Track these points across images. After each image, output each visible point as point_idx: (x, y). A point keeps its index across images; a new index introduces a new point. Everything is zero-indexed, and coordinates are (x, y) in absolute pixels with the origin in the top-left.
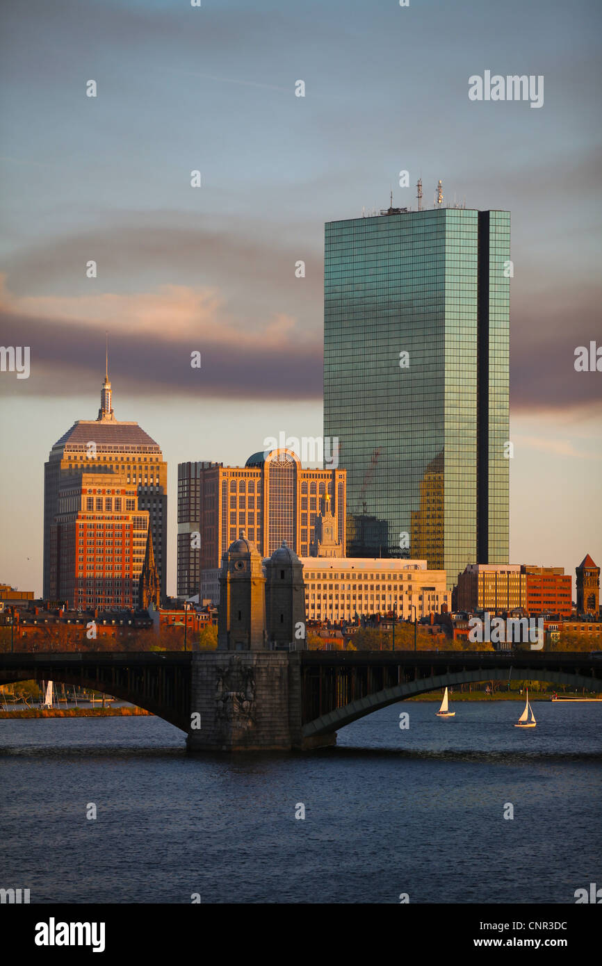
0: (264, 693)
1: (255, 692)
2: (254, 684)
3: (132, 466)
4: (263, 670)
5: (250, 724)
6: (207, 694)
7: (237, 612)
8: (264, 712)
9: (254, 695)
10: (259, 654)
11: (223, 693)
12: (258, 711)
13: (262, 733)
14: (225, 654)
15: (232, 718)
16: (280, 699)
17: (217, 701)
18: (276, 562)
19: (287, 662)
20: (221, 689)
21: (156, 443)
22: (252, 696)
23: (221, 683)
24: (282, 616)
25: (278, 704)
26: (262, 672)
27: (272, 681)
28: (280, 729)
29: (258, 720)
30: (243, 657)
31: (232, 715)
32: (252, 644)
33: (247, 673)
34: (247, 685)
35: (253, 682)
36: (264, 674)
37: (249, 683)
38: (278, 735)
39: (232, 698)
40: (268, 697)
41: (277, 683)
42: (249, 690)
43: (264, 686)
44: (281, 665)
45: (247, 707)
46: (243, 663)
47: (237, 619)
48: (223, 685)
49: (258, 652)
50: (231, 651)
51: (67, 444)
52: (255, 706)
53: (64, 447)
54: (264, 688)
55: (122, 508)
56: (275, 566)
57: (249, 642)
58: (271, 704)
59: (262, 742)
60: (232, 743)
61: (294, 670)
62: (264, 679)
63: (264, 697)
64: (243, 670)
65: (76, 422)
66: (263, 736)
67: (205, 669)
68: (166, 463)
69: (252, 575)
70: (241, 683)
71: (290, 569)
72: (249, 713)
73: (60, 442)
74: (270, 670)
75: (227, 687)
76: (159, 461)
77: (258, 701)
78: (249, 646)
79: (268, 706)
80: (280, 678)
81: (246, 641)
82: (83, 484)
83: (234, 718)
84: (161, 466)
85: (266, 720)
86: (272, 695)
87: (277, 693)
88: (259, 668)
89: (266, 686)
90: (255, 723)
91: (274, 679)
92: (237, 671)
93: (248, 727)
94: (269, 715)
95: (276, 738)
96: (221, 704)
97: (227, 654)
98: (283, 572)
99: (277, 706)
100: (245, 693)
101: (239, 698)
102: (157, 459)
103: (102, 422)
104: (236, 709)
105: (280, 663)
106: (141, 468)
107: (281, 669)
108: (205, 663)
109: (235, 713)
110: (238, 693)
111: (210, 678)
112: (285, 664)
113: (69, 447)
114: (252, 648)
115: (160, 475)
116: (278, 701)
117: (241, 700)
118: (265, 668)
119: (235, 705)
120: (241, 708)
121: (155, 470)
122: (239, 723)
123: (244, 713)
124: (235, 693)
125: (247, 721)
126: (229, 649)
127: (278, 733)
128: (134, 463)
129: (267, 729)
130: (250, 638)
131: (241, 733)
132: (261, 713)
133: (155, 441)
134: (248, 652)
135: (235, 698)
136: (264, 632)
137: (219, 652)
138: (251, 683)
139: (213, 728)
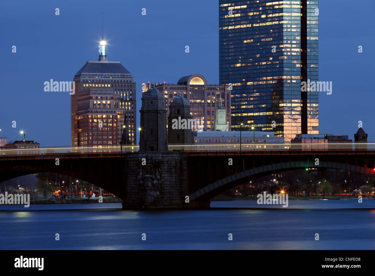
0: (166, 176)
1: (161, 175)
2: (160, 170)
3: (117, 85)
4: (165, 162)
5: (158, 193)
6: (133, 177)
7: (150, 130)
8: (167, 187)
9: (160, 176)
10: (163, 153)
11: (143, 176)
12: (163, 186)
13: (165, 199)
14: (143, 153)
15: (147, 190)
16: (175, 179)
17: (139, 180)
18: (175, 104)
19: (180, 159)
20: (141, 173)
21: (130, 73)
22: (159, 177)
23: (141, 170)
24: (178, 135)
25: (174, 182)
26: (165, 164)
27: (171, 169)
28: (175, 196)
29: (162, 191)
30: (154, 155)
31: (148, 188)
32: (159, 148)
33: (156, 164)
34: (156, 171)
35: (160, 169)
36: (166, 165)
37: (157, 170)
38: (174, 200)
39: (147, 178)
40: (168, 178)
41: (174, 170)
42: (157, 174)
43: (166, 171)
44: (176, 159)
45: (156, 184)
46: (154, 158)
47: (150, 133)
48: (142, 171)
49: (162, 152)
50: (146, 152)
51: (82, 74)
52: (161, 183)
53: (81, 75)
54: (166, 173)
55: (112, 106)
56: (174, 107)
57: (157, 147)
58: (170, 182)
59: (165, 203)
60: (148, 204)
61: (184, 162)
62: (166, 167)
63: (166, 178)
64: (154, 162)
65: (87, 62)
66: (166, 200)
67: (132, 162)
68: (135, 83)
69: (159, 108)
70: (152, 170)
71: (183, 108)
72: (158, 187)
73: (78, 72)
74: (169, 162)
75: (145, 172)
76: (132, 82)
77: (162, 180)
78: (158, 149)
79: (168, 183)
80: (175, 167)
81: (156, 146)
82: (91, 94)
83: (149, 190)
84: (132, 85)
85: (168, 191)
86: (171, 177)
87: (173, 176)
88: (163, 161)
89: (167, 171)
90: (161, 193)
91: (172, 168)
92: (150, 163)
93: (157, 195)
94: (169, 188)
95: (173, 201)
96: (141, 182)
97: (145, 153)
98: (179, 110)
99: (173, 183)
100: (155, 175)
101: (151, 178)
102: (130, 81)
103: (101, 62)
104: (150, 184)
105: (175, 158)
106: (122, 86)
107: (176, 162)
108: (132, 159)
109: (149, 187)
110: (151, 176)
111: (135, 168)
112: (178, 159)
113: (84, 75)
114: (159, 150)
115: (132, 89)
116: (174, 180)
117: (153, 180)
118: (167, 161)
119: (149, 182)
120: (152, 184)
121: (129, 87)
122: (152, 193)
123: (155, 187)
124: (149, 175)
125: (156, 192)
126: (146, 151)
127: (175, 198)
128: (118, 83)
129: (168, 196)
130: (157, 144)
131: (153, 198)
132: (164, 187)
133: (129, 72)
134: (156, 152)
135: (149, 178)
136: (166, 141)
137: (140, 152)
138: (159, 170)
139: (137, 196)
